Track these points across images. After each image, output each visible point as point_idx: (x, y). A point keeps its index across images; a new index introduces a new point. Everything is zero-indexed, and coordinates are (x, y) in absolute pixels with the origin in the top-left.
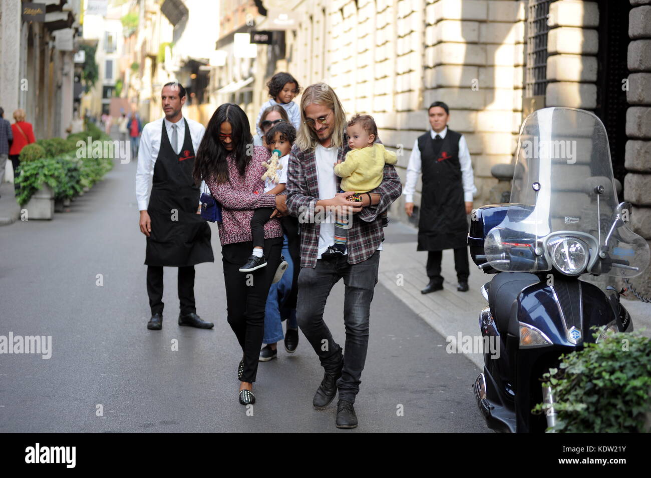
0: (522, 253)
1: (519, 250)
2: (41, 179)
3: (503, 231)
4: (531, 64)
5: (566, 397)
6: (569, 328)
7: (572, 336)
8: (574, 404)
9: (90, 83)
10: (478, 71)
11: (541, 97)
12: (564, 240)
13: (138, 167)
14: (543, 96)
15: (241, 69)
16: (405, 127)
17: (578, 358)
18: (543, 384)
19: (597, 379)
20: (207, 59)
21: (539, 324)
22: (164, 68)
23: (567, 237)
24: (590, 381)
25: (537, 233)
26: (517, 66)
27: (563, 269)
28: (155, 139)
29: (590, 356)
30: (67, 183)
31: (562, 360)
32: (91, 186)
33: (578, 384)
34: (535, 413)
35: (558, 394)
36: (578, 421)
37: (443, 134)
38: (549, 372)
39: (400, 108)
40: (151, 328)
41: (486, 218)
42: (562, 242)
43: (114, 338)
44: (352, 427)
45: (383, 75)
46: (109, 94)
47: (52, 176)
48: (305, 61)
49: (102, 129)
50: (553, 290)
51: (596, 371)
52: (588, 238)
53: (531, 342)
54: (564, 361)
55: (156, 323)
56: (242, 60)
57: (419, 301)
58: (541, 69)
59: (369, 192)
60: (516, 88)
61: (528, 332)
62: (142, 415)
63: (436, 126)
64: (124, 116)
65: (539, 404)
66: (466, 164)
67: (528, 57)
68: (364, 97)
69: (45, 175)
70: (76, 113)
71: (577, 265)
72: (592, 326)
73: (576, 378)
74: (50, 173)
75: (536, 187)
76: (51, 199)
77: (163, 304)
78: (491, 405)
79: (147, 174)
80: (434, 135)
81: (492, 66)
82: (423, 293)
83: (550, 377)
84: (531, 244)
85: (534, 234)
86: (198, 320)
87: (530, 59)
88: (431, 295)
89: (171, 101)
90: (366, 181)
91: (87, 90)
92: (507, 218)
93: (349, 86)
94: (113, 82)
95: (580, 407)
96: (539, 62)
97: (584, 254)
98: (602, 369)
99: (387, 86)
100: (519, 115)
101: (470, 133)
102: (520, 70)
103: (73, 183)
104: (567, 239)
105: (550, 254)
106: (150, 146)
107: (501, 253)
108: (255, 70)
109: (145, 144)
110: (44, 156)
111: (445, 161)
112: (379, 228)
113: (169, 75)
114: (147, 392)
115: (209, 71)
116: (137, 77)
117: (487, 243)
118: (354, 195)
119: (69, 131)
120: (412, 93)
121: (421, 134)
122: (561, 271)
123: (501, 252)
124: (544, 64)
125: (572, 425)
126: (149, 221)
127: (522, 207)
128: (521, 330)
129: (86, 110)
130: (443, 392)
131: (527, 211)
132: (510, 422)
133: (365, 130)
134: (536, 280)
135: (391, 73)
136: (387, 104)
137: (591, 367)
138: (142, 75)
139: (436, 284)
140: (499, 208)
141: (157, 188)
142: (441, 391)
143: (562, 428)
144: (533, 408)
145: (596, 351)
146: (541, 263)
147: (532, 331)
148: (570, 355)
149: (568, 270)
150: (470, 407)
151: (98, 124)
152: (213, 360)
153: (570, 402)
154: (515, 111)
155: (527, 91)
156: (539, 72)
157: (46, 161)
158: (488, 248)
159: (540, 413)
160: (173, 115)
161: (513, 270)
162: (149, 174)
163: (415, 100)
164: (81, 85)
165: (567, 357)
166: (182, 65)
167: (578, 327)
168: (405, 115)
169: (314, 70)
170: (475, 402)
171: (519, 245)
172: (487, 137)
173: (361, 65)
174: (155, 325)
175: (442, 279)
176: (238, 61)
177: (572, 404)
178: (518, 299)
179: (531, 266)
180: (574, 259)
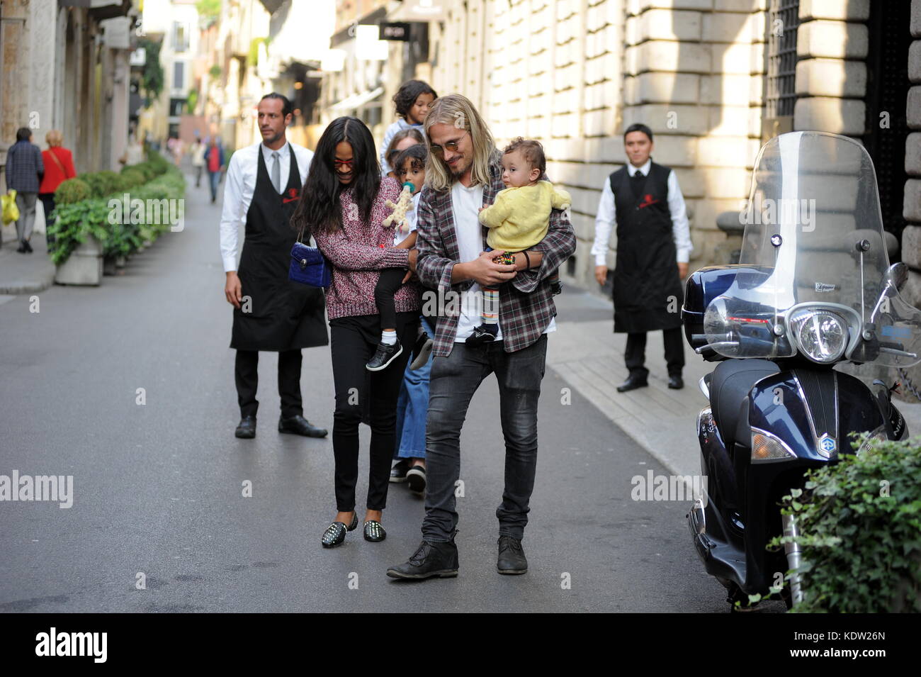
0: (756, 332)
1: (751, 328)
2: (85, 228)
3: (731, 301)
4: (774, 71)
5: (812, 529)
6: (820, 435)
7: (823, 446)
8: (825, 537)
9: (152, 94)
10: (700, 81)
11: (787, 118)
12: (813, 315)
13: (224, 211)
14: (789, 118)
15: (365, 75)
16: (595, 159)
17: (830, 475)
18: (783, 511)
19: (855, 503)
20: (317, 62)
21: (778, 429)
22: (256, 74)
23: (818, 310)
24: (847, 506)
25: (776, 306)
26: (754, 74)
27: (812, 355)
28: (248, 172)
29: (848, 472)
30: (121, 235)
31: (808, 477)
32: (154, 239)
33: (830, 511)
34: (770, 550)
35: (803, 524)
36: (829, 560)
37: (645, 170)
38: (791, 494)
39: (589, 133)
40: (240, 435)
41: (707, 284)
42: (811, 318)
43: (189, 448)
44: (520, 572)
45: (566, 85)
46: (178, 109)
47: (100, 224)
48: (457, 65)
49: (169, 159)
50: (798, 383)
51: (855, 492)
52: (847, 312)
53: (767, 455)
54: (811, 479)
55: (247, 429)
56: (368, 63)
57: (614, 402)
58: (787, 79)
59: (526, 250)
60: (753, 105)
61: (763, 441)
62: (229, 555)
63: (636, 158)
64: (199, 141)
65: (777, 537)
66: (678, 209)
67: (770, 61)
68: (540, 117)
69: (91, 223)
70: (133, 137)
71: (831, 350)
72: (850, 432)
73: (827, 502)
74: (98, 220)
75: (776, 240)
76: (99, 257)
77: (257, 403)
78: (712, 542)
79: (236, 221)
80: (632, 171)
81: (719, 74)
82: (620, 390)
83: (791, 501)
84: (769, 320)
85: (772, 306)
86: (306, 425)
87: (772, 64)
88: (631, 394)
89: (270, 120)
90: (522, 235)
91: (148, 104)
92: (735, 283)
93: (518, 100)
94: (184, 93)
95: (832, 541)
96: (785, 70)
97: (841, 333)
98: (862, 489)
99: (571, 101)
100: (757, 143)
101: (687, 168)
102: (759, 79)
103: (130, 235)
104: (818, 313)
105: (794, 334)
106: (240, 182)
107: (726, 333)
108: (385, 78)
109: (233, 180)
110: (89, 196)
111: (649, 207)
112: (546, 300)
113: (263, 84)
114: (235, 523)
115: (320, 79)
116: (218, 86)
117: (707, 318)
118: (504, 255)
119: (123, 162)
120: (607, 112)
121: (617, 168)
122: (810, 357)
123: (727, 330)
124: (792, 72)
125: (821, 566)
126: (239, 286)
127: (756, 269)
128: (754, 438)
129: (146, 132)
130: (646, 526)
131: (762, 275)
132: (737, 565)
133: (527, 161)
134: (775, 370)
135: (577, 84)
136: (572, 126)
137: (848, 487)
138: (225, 83)
139: (638, 378)
140: (725, 270)
141: (252, 242)
142: (643, 525)
143: (808, 570)
144: (769, 543)
145: (854, 465)
146: (782, 345)
147: (769, 440)
148: (819, 471)
149: (819, 356)
150: (683, 547)
151: (163, 153)
152: (327, 480)
153: (819, 534)
154: (751, 137)
155: (768, 110)
156: (785, 83)
157: (92, 204)
158: (710, 325)
159: (778, 550)
160: (273, 139)
161: (744, 355)
162: (239, 221)
163: (611, 122)
164: (139, 96)
165: (815, 474)
166: (283, 69)
167: (831, 435)
168: (596, 142)
169: (469, 78)
170: (690, 539)
171: (752, 320)
172: (711, 175)
173: (535, 72)
174: (246, 432)
175: (646, 371)
176: (361, 65)
177: (821, 537)
178: (750, 395)
179: (769, 350)
180: (828, 342)
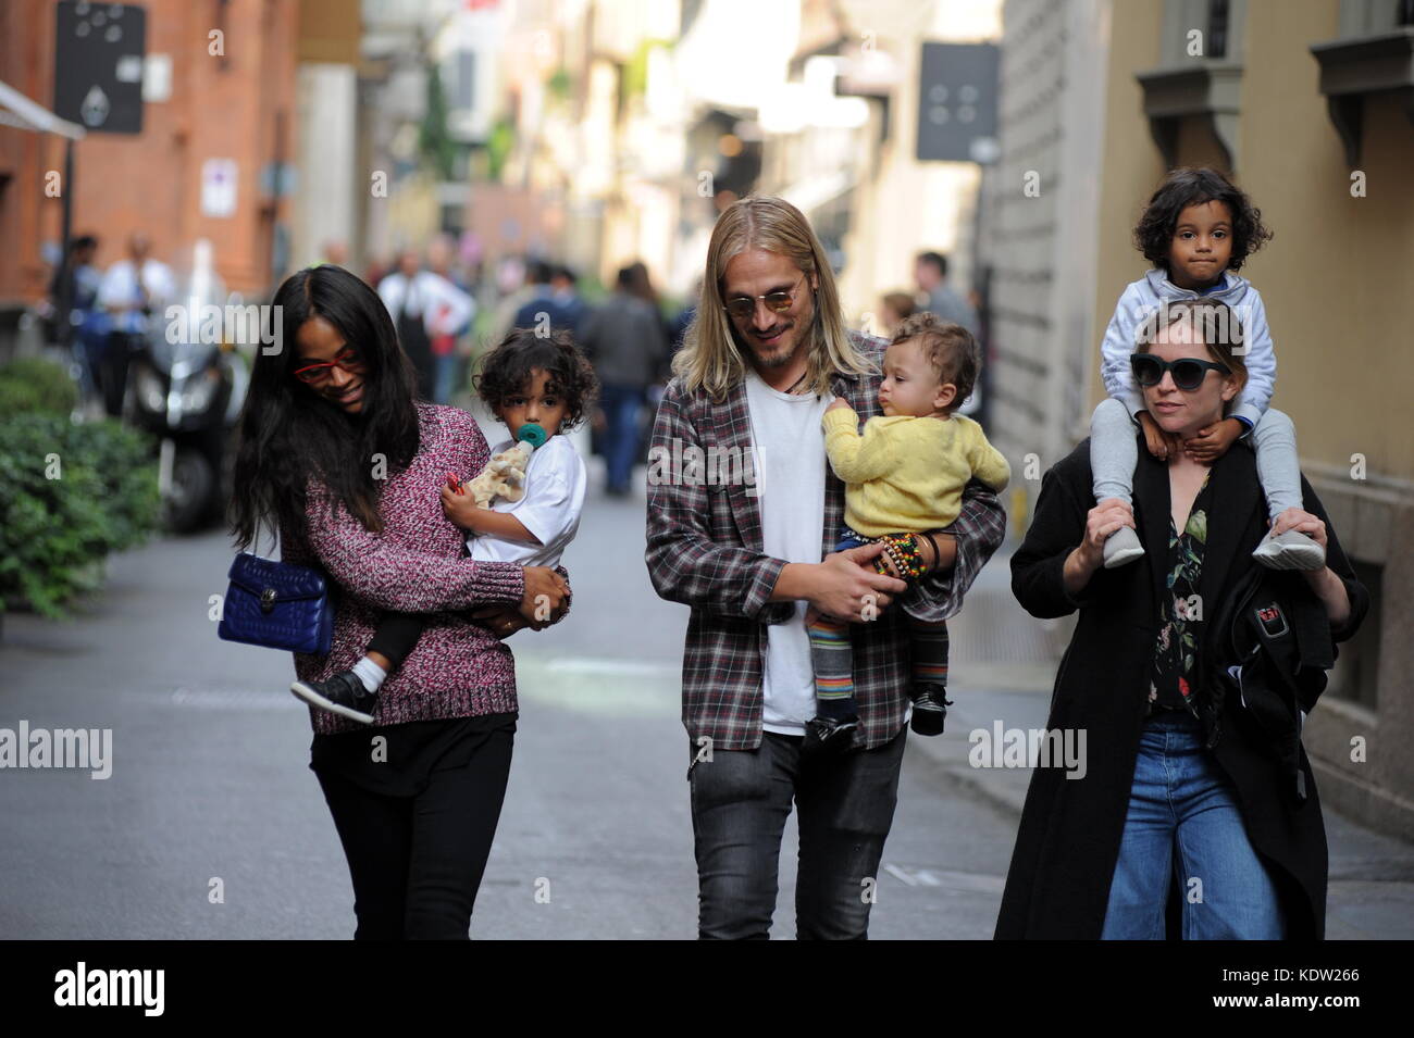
94: (479, 125)
138: (579, 115)
